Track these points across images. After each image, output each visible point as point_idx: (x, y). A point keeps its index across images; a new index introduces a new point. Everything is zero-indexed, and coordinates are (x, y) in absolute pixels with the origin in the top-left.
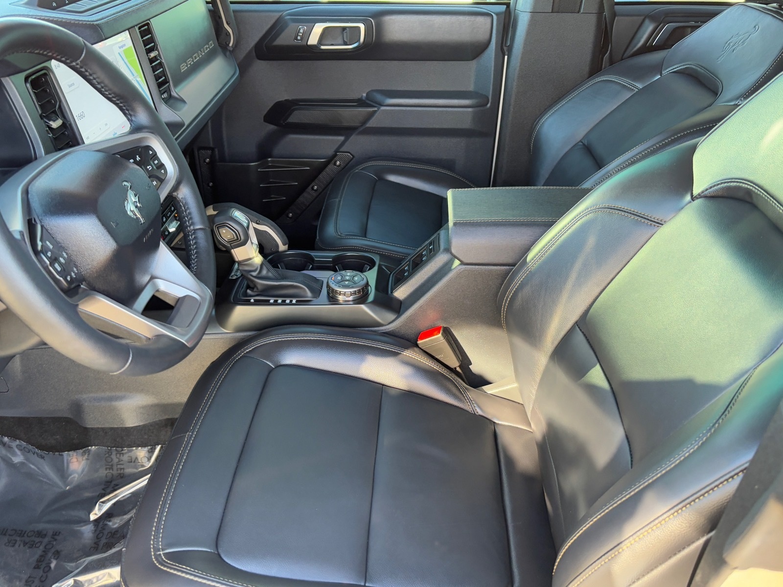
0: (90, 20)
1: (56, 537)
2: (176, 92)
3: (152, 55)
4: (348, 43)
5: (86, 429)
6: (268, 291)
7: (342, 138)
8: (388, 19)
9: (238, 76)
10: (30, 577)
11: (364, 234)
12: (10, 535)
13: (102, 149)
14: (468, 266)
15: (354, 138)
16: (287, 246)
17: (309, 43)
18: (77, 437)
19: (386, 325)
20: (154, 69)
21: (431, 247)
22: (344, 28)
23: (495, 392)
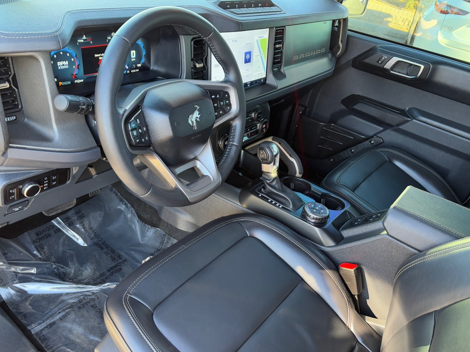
0: (238, 19)
1: (124, 262)
2: (283, 69)
3: (278, 46)
4: (409, 75)
5: (161, 218)
6: (270, 194)
7: (381, 129)
8: (442, 67)
9: (331, 72)
10: (103, 273)
11: (354, 189)
12: (108, 249)
13: (200, 85)
14: (391, 238)
15: (388, 131)
16: (302, 175)
17: (385, 67)
18: (156, 220)
19: (325, 247)
20: (275, 54)
21: (379, 215)
22: (411, 65)
23: (371, 324)
